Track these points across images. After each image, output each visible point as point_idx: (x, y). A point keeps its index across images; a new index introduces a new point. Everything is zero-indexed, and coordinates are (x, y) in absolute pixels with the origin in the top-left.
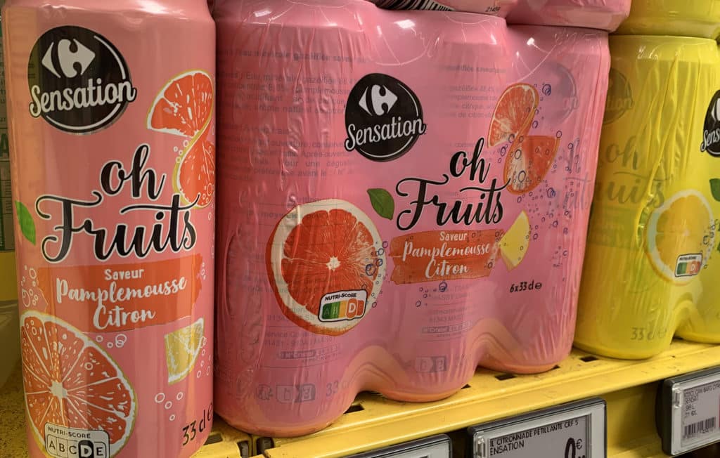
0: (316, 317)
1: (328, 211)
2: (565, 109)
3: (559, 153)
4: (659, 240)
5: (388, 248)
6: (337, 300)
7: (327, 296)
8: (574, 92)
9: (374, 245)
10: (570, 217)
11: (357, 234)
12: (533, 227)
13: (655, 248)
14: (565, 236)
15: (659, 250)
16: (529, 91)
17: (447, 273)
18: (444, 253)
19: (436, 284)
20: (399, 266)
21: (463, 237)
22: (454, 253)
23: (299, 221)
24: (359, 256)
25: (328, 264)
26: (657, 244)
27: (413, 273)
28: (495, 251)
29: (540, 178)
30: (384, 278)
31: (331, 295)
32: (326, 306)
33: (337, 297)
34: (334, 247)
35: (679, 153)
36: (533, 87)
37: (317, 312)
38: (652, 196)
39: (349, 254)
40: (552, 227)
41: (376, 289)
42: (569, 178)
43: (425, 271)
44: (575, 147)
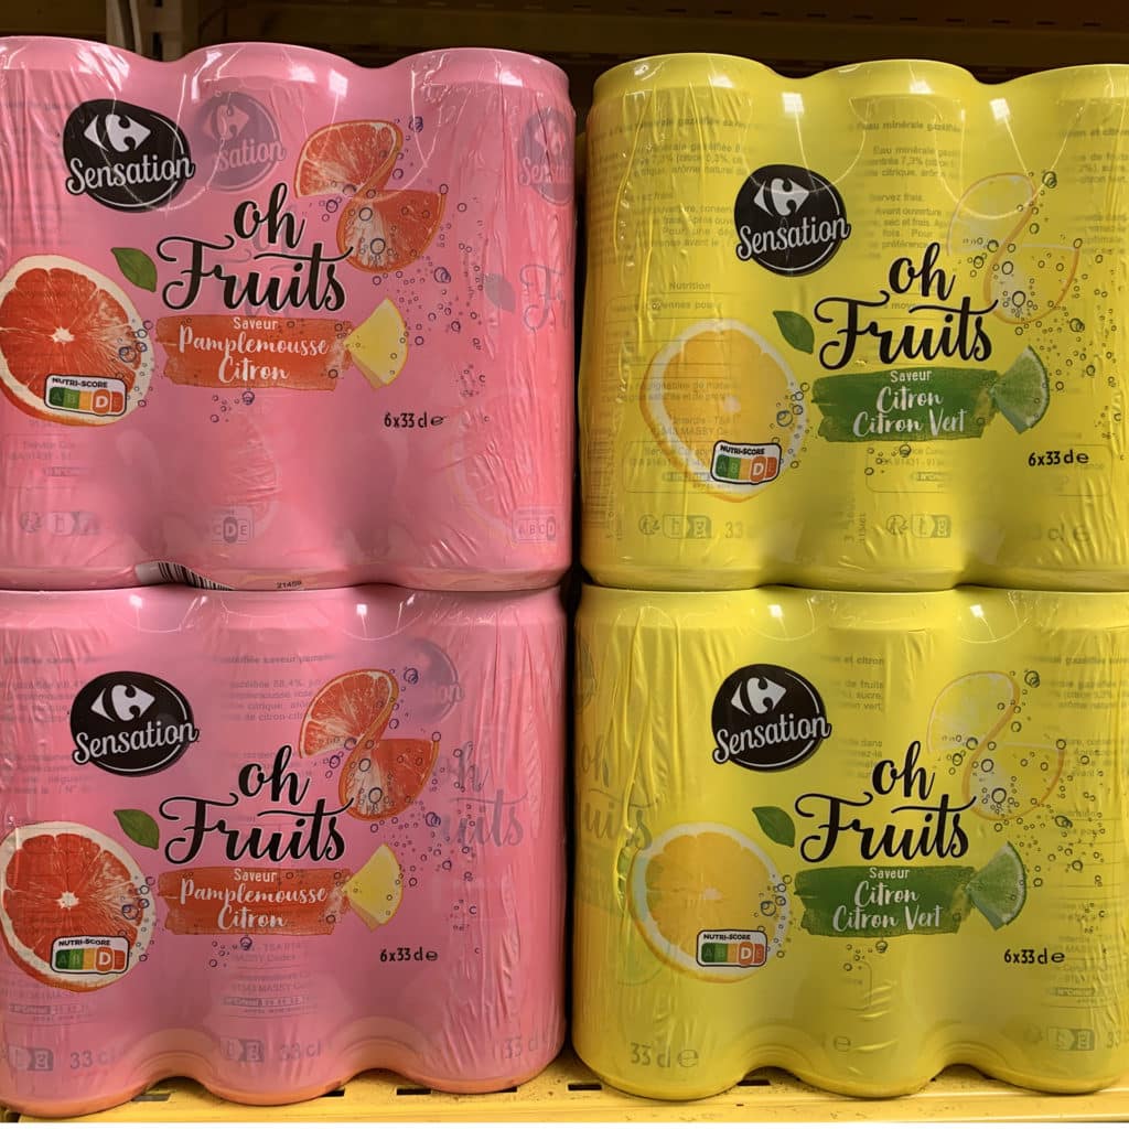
0: (48, 965)
1: (55, 836)
2: (442, 702)
3: (440, 763)
4: (652, 903)
5: (156, 885)
6: (78, 947)
7: (62, 940)
8: (454, 679)
9: (132, 880)
10: (473, 856)
11: (102, 866)
12: (407, 867)
13: (649, 915)
14: (468, 884)
15: (655, 918)
16: (380, 679)
17: (250, 925)
18: (243, 898)
19: (236, 939)
20: (177, 911)
21: (270, 878)
22: (257, 898)
23: (19, 846)
24: (109, 894)
25: (60, 901)
26: (651, 910)
27: (199, 920)
28: (336, 899)
29: (408, 799)
30: (155, 924)
31: (67, 939)
32: (59, 953)
33: (77, 942)
34: (67, 881)
35: (664, 765)
36: (389, 674)
37: (48, 958)
38: (631, 830)
39: (93, 889)
40: (442, 870)
41: (143, 938)
42: (463, 799)
43: (217, 918)
44: (467, 754)
